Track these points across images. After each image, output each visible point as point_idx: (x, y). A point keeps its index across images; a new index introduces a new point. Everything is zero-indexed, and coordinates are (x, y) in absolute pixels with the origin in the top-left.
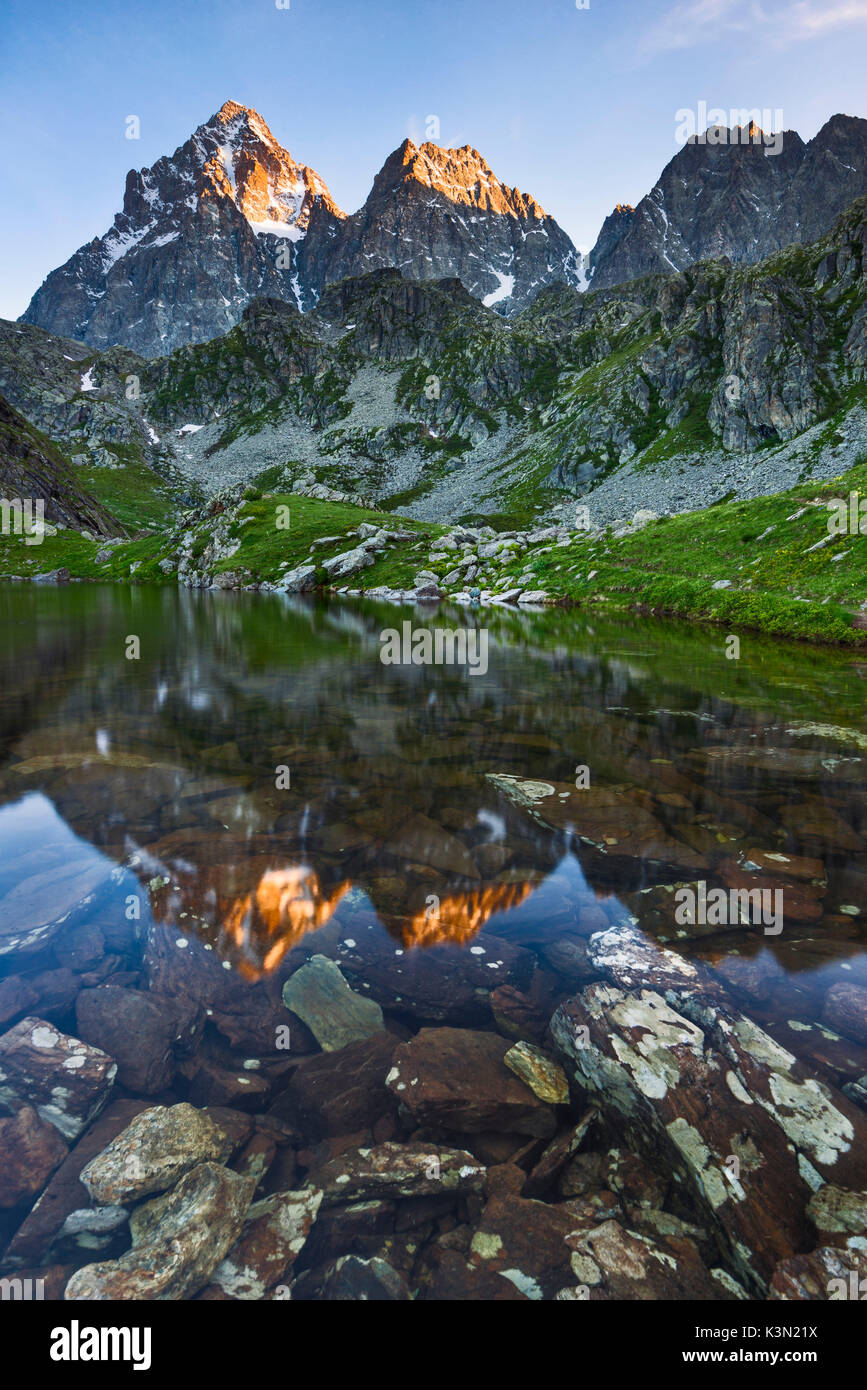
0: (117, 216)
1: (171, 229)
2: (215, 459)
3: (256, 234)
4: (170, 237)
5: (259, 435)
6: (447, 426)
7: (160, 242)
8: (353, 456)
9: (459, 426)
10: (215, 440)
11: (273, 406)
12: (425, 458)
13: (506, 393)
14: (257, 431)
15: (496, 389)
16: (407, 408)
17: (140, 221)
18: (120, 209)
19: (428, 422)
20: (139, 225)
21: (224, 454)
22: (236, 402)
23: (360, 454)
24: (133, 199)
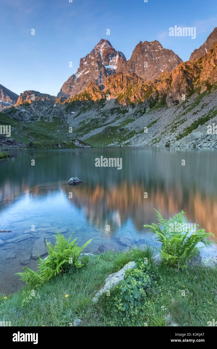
0: (78, 69)
1: (89, 70)
2: (76, 118)
3: (106, 69)
4: (88, 72)
5: (85, 113)
6: (124, 107)
7: (86, 73)
8: (102, 116)
9: (127, 107)
10: (77, 115)
11: (90, 107)
12: (117, 115)
13: (139, 99)
14: (85, 112)
15: (137, 98)
16: (117, 104)
17: (83, 69)
18: (79, 67)
19: (121, 107)
20: (82, 70)
21: (77, 117)
22: (83, 106)
23: (103, 115)
24: (82, 65)
